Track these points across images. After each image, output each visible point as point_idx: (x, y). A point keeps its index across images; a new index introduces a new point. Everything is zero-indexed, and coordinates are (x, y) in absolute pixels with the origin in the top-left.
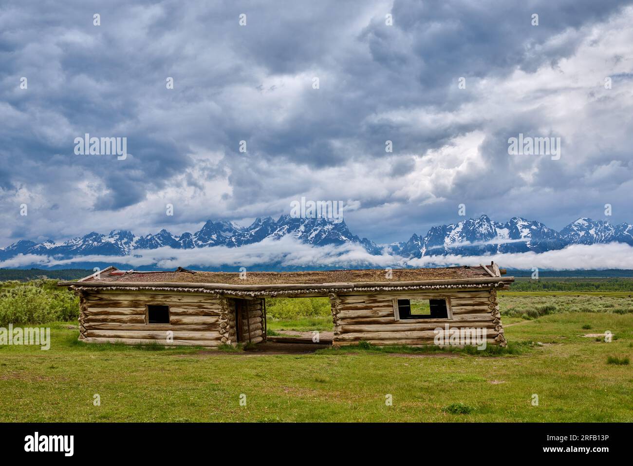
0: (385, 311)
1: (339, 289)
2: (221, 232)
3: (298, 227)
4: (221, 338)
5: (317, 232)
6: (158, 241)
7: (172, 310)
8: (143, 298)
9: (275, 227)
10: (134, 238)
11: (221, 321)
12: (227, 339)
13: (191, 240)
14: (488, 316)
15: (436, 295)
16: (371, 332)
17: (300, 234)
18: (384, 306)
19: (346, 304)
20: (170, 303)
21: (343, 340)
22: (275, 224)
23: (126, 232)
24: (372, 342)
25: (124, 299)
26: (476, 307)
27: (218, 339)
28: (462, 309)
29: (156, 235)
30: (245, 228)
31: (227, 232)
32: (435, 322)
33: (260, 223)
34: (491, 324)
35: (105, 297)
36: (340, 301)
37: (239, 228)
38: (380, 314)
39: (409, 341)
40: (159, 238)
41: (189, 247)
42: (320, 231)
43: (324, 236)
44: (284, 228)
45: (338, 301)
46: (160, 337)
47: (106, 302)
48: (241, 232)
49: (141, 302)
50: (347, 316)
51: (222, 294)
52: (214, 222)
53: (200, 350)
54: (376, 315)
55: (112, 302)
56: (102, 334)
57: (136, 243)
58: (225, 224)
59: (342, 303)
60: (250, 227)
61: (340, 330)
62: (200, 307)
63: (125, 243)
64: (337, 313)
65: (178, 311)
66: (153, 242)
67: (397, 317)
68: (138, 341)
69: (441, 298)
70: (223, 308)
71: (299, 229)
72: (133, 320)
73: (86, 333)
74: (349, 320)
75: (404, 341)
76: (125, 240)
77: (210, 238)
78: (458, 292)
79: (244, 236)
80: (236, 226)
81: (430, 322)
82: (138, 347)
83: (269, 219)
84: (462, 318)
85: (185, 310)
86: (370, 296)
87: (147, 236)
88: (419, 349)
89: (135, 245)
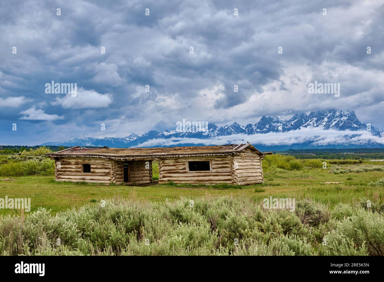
0: (182, 167)
1: (160, 156)
2: (272, 123)
3: (323, 118)
4: (111, 179)
5: (336, 122)
6: (232, 129)
7: (92, 166)
8: (80, 161)
9: (307, 119)
10: (217, 128)
11: (111, 172)
12: (114, 180)
13: (253, 128)
14: (228, 170)
15: (205, 159)
16: (175, 177)
17: (324, 123)
18: (182, 165)
19: (165, 163)
20: (91, 163)
21: (163, 181)
22: (308, 117)
23: (212, 124)
24: (175, 182)
25: (73, 161)
26: (224, 165)
27: (110, 180)
28: (217, 166)
29: (230, 126)
30: (288, 120)
31: (276, 123)
32: (205, 173)
33: (297, 117)
34: (230, 174)
35: (65, 160)
36: (162, 162)
37: (283, 120)
38: (180, 168)
39: (192, 182)
40: (232, 128)
41: (252, 133)
42: (338, 121)
43: (341, 124)
44: (313, 120)
45: (161, 162)
46: (86, 179)
47: (65, 163)
48: (285, 123)
49: (79, 163)
50: (165, 169)
51: (110, 158)
52: (267, 117)
53: (102, 185)
54: (178, 169)
55: (68, 162)
56: (64, 177)
57: (218, 131)
58: (274, 118)
59: (163, 163)
60: (291, 119)
61: (162, 176)
62: (103, 165)
63: (212, 131)
64: (160, 168)
65: (94, 167)
66: (229, 130)
67: (187, 170)
68: (78, 181)
69: (207, 160)
70: (112, 165)
71: (324, 120)
72: (76, 171)
73: (57, 177)
74: (166, 172)
75: (190, 182)
76: (212, 129)
77: (265, 127)
78: (216, 157)
79: (287, 126)
80: (282, 119)
81: (202, 173)
82: (77, 183)
83: (303, 114)
84: (217, 171)
85: (97, 166)
86: (176, 159)
87: (225, 127)
88: (196, 186)
89: (217, 132)
